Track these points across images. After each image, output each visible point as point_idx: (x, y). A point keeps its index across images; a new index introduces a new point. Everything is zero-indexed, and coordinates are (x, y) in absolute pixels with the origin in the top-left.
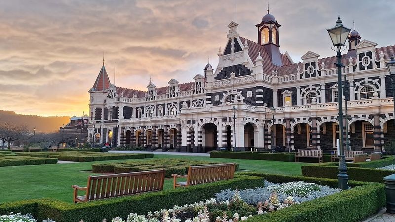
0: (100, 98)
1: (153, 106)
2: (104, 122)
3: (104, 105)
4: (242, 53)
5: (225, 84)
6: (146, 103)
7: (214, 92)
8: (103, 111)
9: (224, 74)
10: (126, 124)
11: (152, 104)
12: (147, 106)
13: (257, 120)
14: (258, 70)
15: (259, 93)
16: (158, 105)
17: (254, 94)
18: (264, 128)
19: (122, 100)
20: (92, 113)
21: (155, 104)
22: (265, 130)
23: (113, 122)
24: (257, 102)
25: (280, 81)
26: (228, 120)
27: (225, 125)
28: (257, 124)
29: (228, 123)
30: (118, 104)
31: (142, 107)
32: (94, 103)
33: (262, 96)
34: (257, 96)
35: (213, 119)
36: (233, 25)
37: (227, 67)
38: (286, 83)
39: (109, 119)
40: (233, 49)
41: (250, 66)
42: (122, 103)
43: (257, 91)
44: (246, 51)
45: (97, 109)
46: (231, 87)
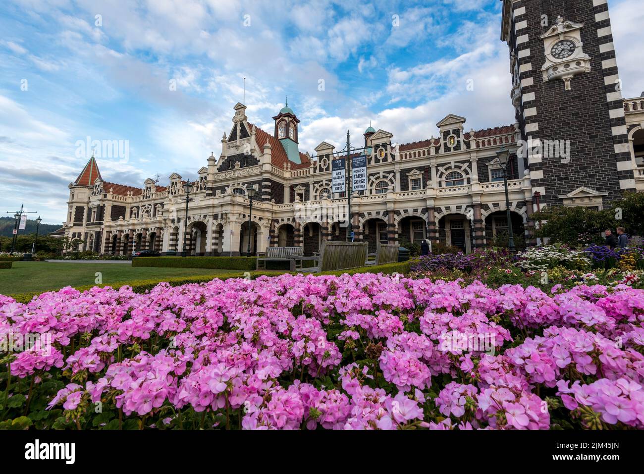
0: (83, 194)
1: (150, 205)
2: (87, 225)
3: (88, 204)
4: (248, 139)
5: (228, 176)
6: (142, 202)
7: (215, 185)
8: (86, 211)
9: (228, 164)
10: (113, 227)
11: (149, 203)
12: (144, 206)
13: (260, 219)
14: (266, 159)
15: (266, 187)
16: (155, 205)
17: (261, 187)
18: (271, 228)
19: (109, 197)
20: (71, 213)
21: (152, 203)
22: (272, 231)
23: (96, 224)
24: (263, 197)
25: (293, 176)
26: (220, 216)
27: (216, 223)
28: (260, 223)
29: (219, 221)
30: (104, 202)
31: (138, 207)
32: (74, 201)
33: (269, 190)
34: (263, 190)
35: (202, 216)
36: (240, 108)
37: (231, 156)
38: (298, 178)
39: (92, 221)
40: (239, 134)
41: (257, 155)
42: (109, 200)
43: (264, 183)
44: (253, 137)
45: (77, 208)
46: (234, 179)
